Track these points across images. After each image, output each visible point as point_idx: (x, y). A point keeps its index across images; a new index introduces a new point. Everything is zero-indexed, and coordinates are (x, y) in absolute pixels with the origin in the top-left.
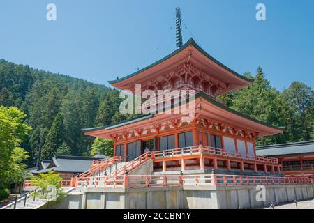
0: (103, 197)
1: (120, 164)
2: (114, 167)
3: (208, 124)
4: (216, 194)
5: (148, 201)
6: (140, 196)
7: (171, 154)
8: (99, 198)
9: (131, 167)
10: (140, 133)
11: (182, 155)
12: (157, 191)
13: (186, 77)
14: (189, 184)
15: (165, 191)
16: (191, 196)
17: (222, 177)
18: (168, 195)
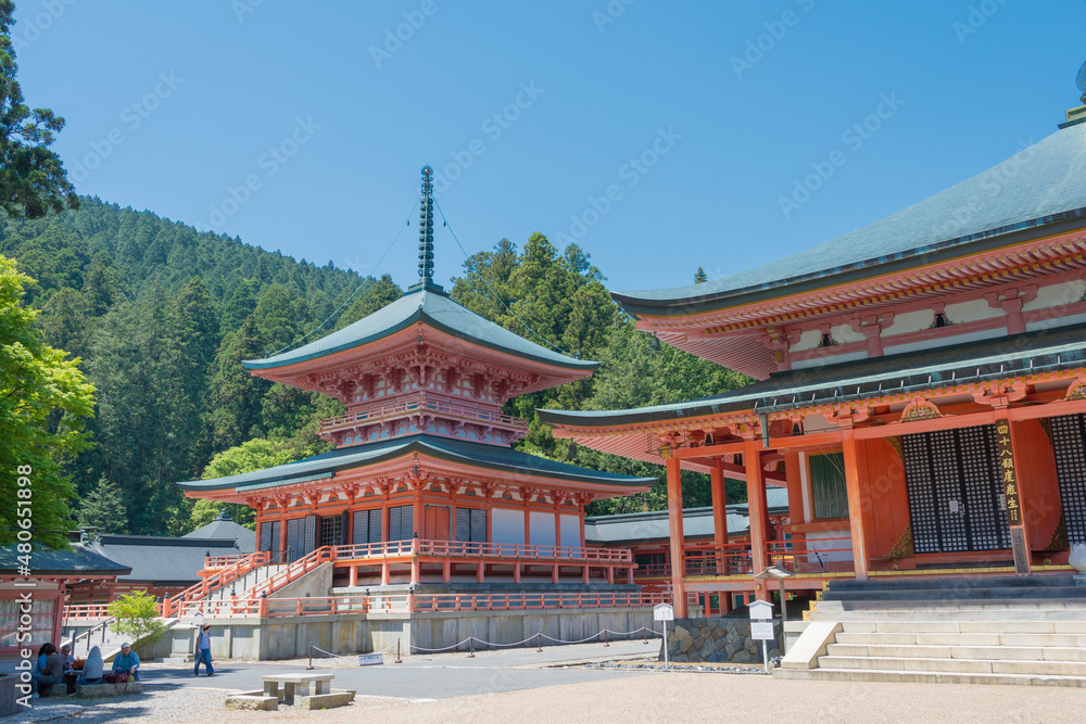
0: (227, 632)
1: (265, 568)
2: (251, 578)
3: (453, 488)
4: (409, 625)
5: (299, 638)
6: (286, 630)
7: (366, 553)
8: (221, 634)
9: (284, 579)
10: (314, 498)
11: (382, 556)
12: (317, 623)
13: (423, 374)
14: (377, 611)
15: (331, 623)
16: (378, 630)
17: (431, 598)
18: (336, 629)
